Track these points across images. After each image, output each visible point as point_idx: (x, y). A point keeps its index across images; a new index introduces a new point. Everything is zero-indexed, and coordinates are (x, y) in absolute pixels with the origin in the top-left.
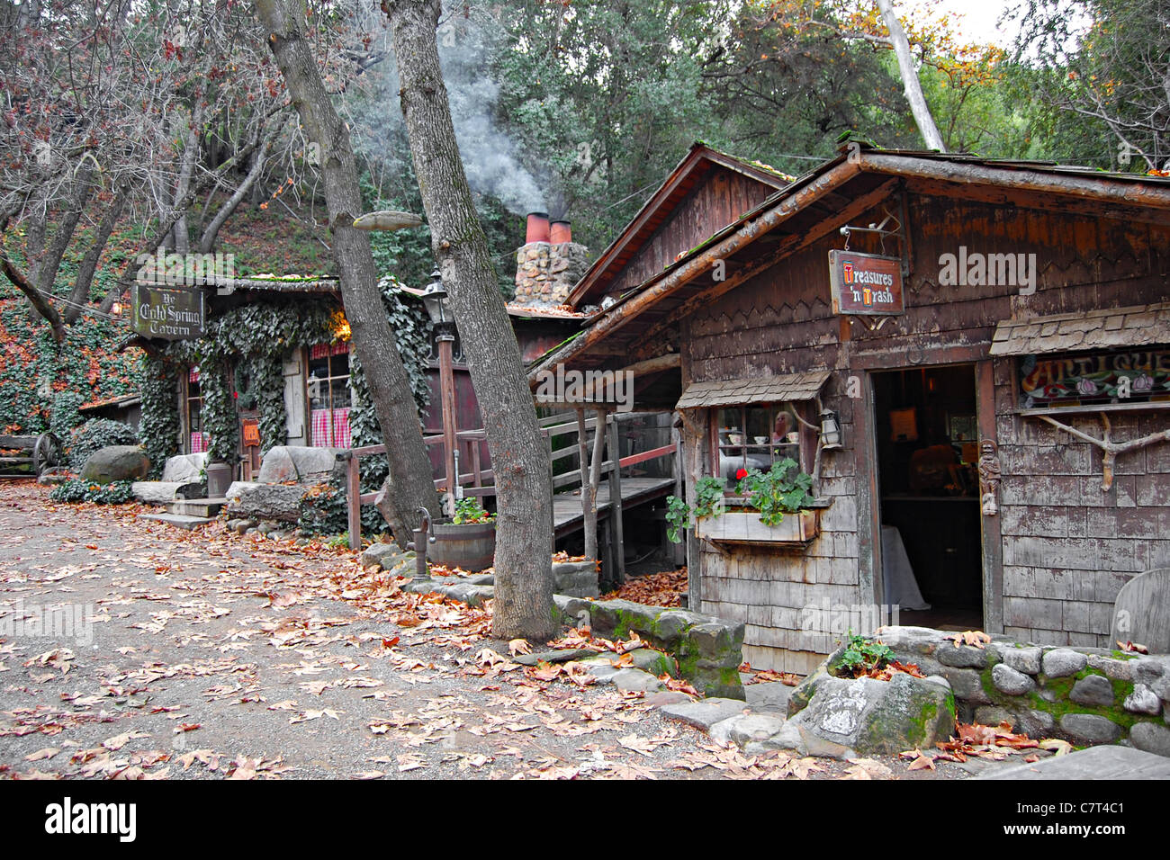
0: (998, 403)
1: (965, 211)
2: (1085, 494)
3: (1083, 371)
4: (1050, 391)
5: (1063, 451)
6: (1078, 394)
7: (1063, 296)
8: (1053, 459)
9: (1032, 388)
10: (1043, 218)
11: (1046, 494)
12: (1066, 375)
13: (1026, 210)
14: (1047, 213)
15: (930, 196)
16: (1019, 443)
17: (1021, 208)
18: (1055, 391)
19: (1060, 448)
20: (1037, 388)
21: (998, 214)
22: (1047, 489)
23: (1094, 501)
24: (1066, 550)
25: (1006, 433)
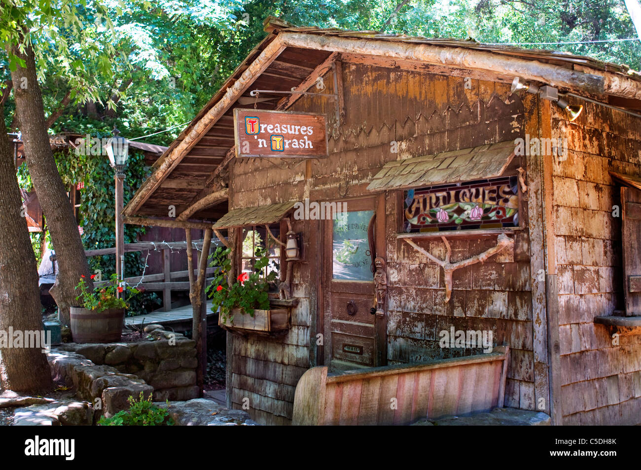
0: (387, 229)
1: (374, 74)
2: (435, 305)
3: (441, 203)
4: (421, 219)
5: (424, 268)
6: (437, 222)
7: (427, 141)
8: (418, 274)
9: (411, 216)
10: (417, 78)
11: (413, 303)
12: (431, 207)
13: (408, 72)
14: (419, 74)
15: (355, 64)
16: (398, 262)
17: (405, 71)
18: (424, 219)
19: (422, 266)
20: (414, 216)
21: (392, 75)
22: (414, 299)
23: (440, 311)
24: (423, 350)
25: (391, 252)
